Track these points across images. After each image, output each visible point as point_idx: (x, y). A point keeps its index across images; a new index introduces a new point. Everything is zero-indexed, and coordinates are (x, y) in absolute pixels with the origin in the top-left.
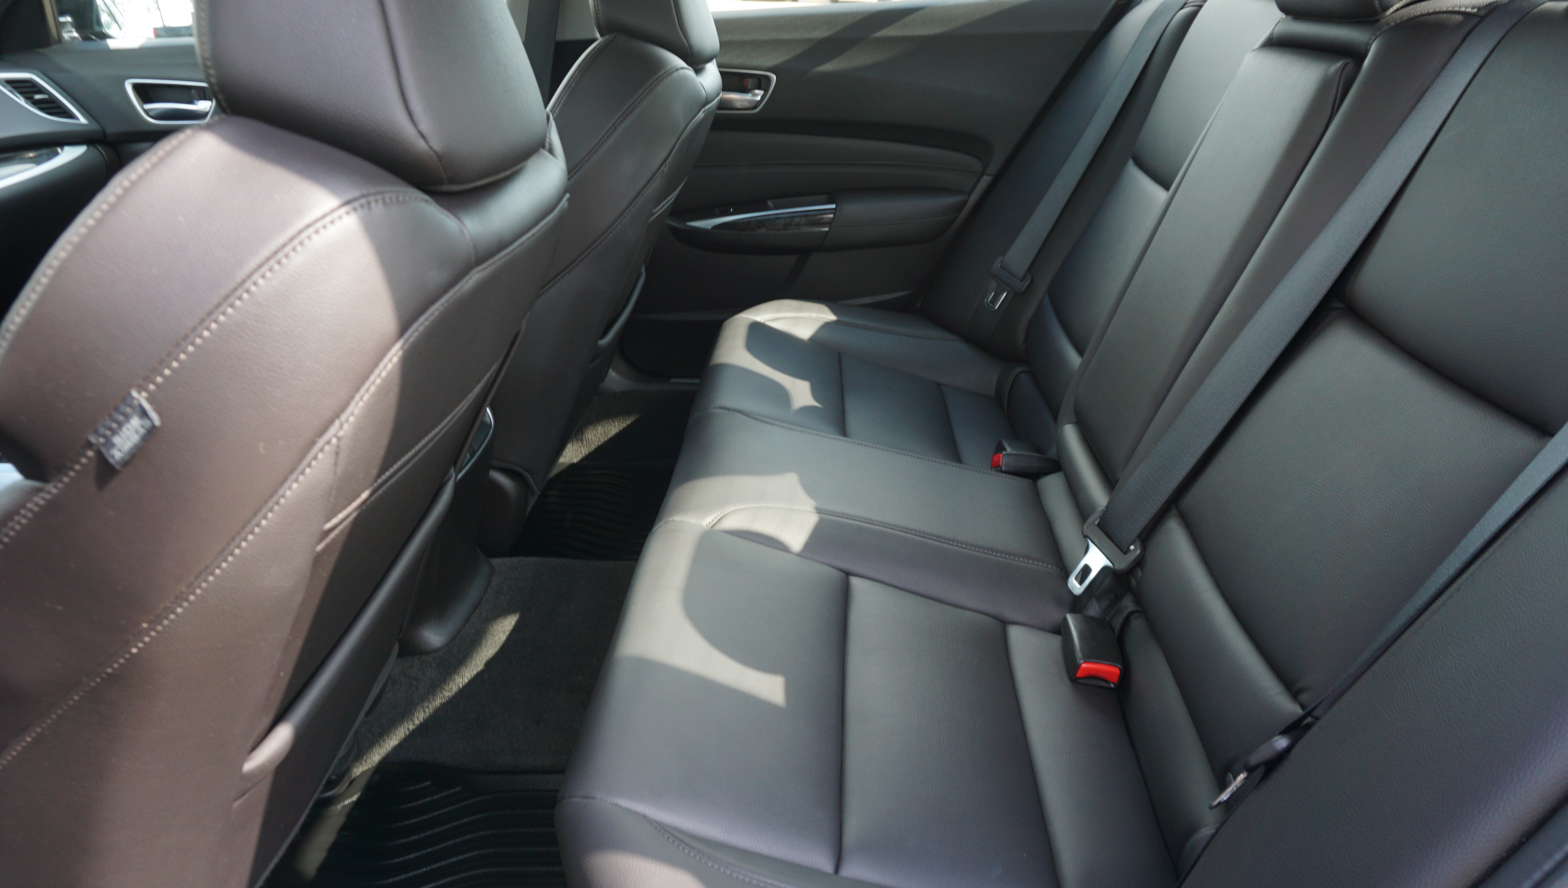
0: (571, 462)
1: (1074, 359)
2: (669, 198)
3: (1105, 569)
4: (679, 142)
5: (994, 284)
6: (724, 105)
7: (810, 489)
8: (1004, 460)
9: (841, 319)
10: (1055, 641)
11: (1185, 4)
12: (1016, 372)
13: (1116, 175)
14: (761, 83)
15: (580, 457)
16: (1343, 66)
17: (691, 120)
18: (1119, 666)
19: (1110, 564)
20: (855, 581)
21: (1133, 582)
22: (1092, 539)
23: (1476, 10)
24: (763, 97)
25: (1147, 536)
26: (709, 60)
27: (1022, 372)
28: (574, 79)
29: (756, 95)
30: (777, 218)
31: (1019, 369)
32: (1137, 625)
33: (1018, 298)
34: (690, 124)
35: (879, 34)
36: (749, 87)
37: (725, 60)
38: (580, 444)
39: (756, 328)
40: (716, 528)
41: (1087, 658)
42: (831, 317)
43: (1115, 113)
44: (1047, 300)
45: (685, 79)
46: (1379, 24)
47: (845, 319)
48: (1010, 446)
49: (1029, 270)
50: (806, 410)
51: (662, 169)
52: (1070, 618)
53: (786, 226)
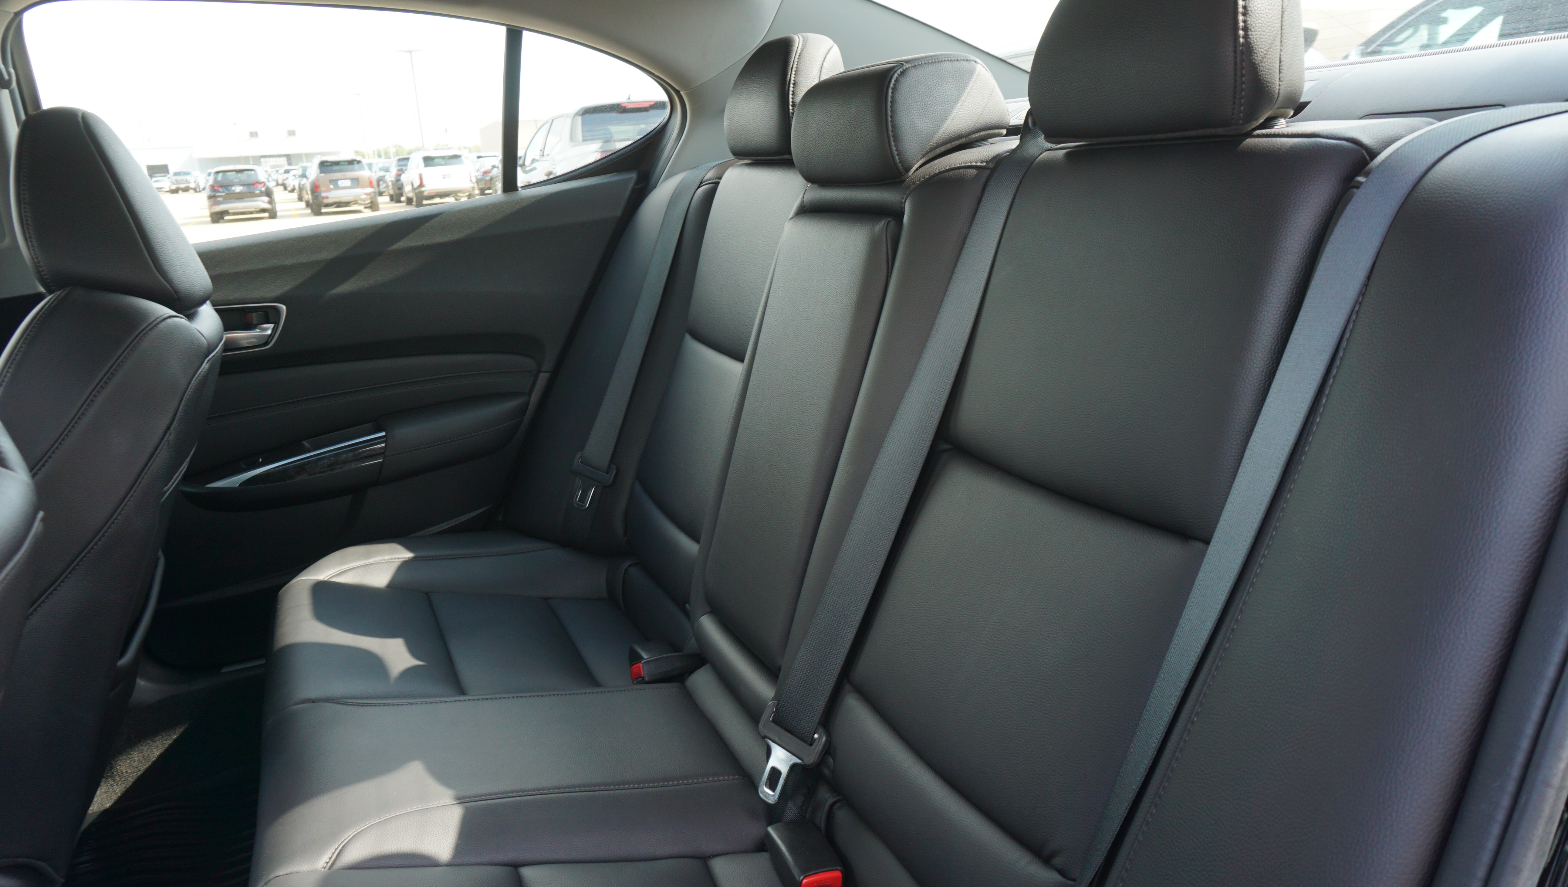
0: (102, 809)
1: (690, 547)
2: (182, 468)
3: (793, 768)
4: (183, 404)
5: (578, 482)
6: (230, 346)
7: (442, 776)
8: (644, 669)
9: (419, 554)
10: (763, 860)
11: (701, 183)
12: (625, 567)
13: (676, 353)
14: (270, 315)
15: (114, 798)
16: (885, 226)
17: (194, 375)
18: (840, 868)
19: (799, 761)
20: (527, 873)
21: (826, 771)
22: (772, 738)
23: (985, 164)
24: (274, 330)
25: (827, 720)
26: (202, 302)
27: (630, 566)
28: (19, 351)
29: (266, 329)
30: (318, 459)
31: (627, 564)
32: (843, 816)
33: (607, 492)
34: (194, 380)
35: (396, 246)
36: (255, 321)
37: (219, 296)
38: (111, 782)
39: (322, 590)
40: (336, 866)
41: (806, 871)
42: (409, 555)
43: (660, 292)
44: (638, 487)
45: (177, 328)
46: (905, 183)
47: (424, 554)
48: (644, 650)
49: (612, 461)
50: (409, 673)
51: (165, 439)
52: (770, 830)
53: (331, 466)
